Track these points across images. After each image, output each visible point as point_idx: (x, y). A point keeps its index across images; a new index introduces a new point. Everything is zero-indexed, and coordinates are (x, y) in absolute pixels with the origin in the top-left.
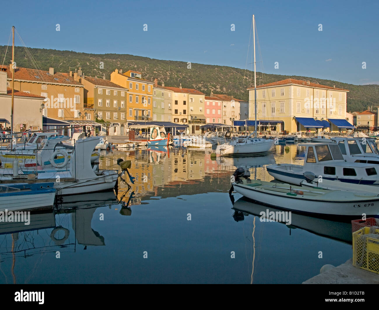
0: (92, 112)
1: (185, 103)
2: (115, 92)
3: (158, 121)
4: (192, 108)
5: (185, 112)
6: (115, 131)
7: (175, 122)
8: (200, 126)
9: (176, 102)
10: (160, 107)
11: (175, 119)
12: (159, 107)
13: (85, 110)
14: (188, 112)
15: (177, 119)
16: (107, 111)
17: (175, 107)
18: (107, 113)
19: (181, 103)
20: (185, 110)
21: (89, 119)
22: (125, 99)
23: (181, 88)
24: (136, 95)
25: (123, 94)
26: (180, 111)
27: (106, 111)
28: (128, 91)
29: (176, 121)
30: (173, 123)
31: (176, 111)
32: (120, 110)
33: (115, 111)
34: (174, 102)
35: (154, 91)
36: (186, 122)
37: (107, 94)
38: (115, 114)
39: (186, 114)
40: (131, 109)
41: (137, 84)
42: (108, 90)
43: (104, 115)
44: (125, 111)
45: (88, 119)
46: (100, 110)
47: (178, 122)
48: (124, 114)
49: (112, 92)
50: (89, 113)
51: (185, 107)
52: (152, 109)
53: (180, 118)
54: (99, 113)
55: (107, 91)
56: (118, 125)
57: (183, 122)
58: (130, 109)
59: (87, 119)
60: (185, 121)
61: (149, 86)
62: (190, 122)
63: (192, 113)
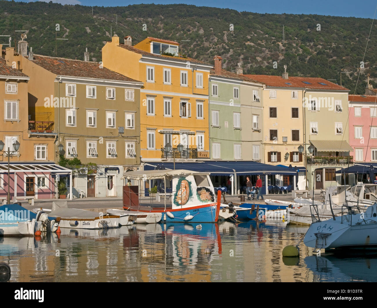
0: (51, 141)
1: (295, 113)
2: (110, 91)
3: (224, 160)
4: (314, 125)
5: (295, 135)
6: (110, 186)
7: (270, 160)
8: (337, 170)
9: (273, 112)
10: (231, 123)
11: (270, 154)
12: (227, 124)
13: (31, 136)
14: (305, 134)
15: (275, 153)
16: (88, 137)
17: (269, 124)
18: (88, 143)
19: (284, 113)
20: (298, 131)
21: (43, 157)
22: (135, 107)
23: (286, 76)
24: (165, 97)
25: (129, 94)
26: (285, 132)
27: (86, 138)
28: (143, 87)
29: (274, 157)
30: (267, 163)
31: (273, 134)
32: (123, 135)
33: (111, 138)
34: (267, 112)
35: (213, 85)
36: (301, 160)
37: (87, 96)
38: (111, 145)
39: (298, 140)
40: (152, 132)
41: (167, 70)
42: (92, 87)
43: (82, 147)
44: (136, 137)
45: (41, 159)
46: (71, 136)
47: (279, 160)
48: (134, 144)
49: (101, 92)
50: (43, 144)
51: (297, 124)
52: (207, 130)
53: (284, 151)
54: (67, 143)
55: (89, 88)
56: (119, 172)
57: (292, 160)
58: (149, 132)
59: (38, 157)
60: (296, 157)
61: (197, 74)
62: (309, 161)
63: (314, 138)
